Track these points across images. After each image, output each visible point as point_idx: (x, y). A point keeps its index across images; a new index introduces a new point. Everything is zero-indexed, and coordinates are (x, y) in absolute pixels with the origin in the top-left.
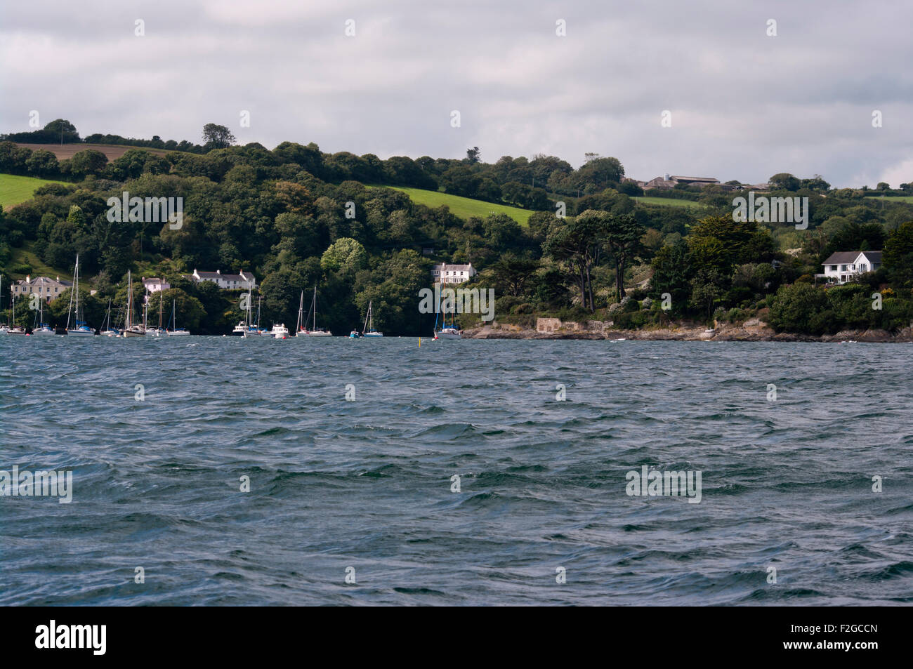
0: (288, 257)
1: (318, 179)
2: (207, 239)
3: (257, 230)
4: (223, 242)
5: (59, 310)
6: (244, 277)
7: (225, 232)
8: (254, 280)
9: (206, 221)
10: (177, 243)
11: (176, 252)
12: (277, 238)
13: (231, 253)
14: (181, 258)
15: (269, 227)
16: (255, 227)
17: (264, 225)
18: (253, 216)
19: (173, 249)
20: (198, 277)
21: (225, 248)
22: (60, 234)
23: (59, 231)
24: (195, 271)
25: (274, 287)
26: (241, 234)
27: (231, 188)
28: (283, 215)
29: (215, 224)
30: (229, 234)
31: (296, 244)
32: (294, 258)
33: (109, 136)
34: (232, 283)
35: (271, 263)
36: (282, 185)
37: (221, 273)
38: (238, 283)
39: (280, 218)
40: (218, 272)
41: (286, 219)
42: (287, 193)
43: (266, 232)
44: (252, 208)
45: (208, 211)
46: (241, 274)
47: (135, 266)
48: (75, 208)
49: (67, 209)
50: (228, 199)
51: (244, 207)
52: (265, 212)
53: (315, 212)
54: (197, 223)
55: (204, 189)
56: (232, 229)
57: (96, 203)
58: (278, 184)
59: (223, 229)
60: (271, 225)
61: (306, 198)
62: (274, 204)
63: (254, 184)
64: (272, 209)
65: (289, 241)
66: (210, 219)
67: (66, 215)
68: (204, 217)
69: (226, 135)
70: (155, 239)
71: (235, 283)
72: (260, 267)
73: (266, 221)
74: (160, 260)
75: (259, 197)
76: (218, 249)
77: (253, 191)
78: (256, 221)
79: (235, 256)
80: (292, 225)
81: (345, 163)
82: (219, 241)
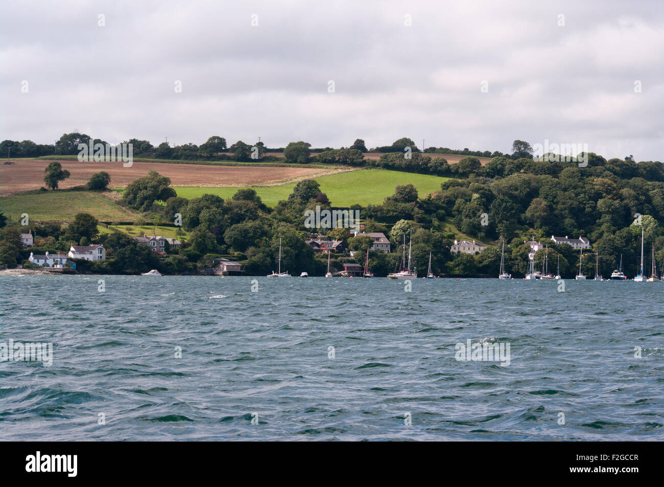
0: (609, 227)
1: (616, 176)
2: (556, 216)
3: (587, 210)
4: (566, 218)
5: (481, 262)
6: (582, 240)
7: (567, 211)
8: (589, 242)
9: (554, 203)
10: (538, 219)
11: (537, 224)
12: (600, 215)
13: (572, 225)
14: (541, 228)
15: (594, 208)
16: (585, 208)
17: (591, 207)
18: (583, 201)
19: (535, 222)
20: (555, 241)
21: (568, 221)
22: (469, 212)
23: (468, 211)
24: (553, 236)
25: (605, 248)
26: (577, 212)
27: (567, 182)
28: (602, 200)
29: (560, 206)
30: (569, 213)
31: (612, 219)
32: (613, 228)
33: (441, 149)
34: (575, 244)
35: (597, 231)
36: (598, 181)
37: (568, 238)
38: (579, 244)
39: (600, 202)
40: (567, 237)
41: (605, 203)
42: (602, 186)
43: (593, 211)
44: (582, 195)
45: (555, 197)
46: (580, 239)
47: (517, 233)
48: (476, 196)
49: (471, 196)
50: (565, 190)
51: (577, 195)
52: (591, 199)
53: (621, 197)
54: (549, 206)
55: (550, 183)
56: (571, 209)
57: (487, 192)
58: (595, 180)
59: (565, 209)
60: (596, 207)
61: (614, 189)
62: (595, 193)
63: (580, 180)
64: (594, 196)
65: (608, 217)
66: (557, 203)
67: (470, 200)
68: (552, 201)
69: (526, 147)
70: (523, 216)
71: (577, 244)
72: (590, 234)
73: (592, 203)
74: (528, 230)
75: (585, 188)
76: (563, 222)
77: (581, 184)
78: (585, 204)
79: (575, 227)
80: (609, 207)
81: (617, 166)
82: (563, 217)
